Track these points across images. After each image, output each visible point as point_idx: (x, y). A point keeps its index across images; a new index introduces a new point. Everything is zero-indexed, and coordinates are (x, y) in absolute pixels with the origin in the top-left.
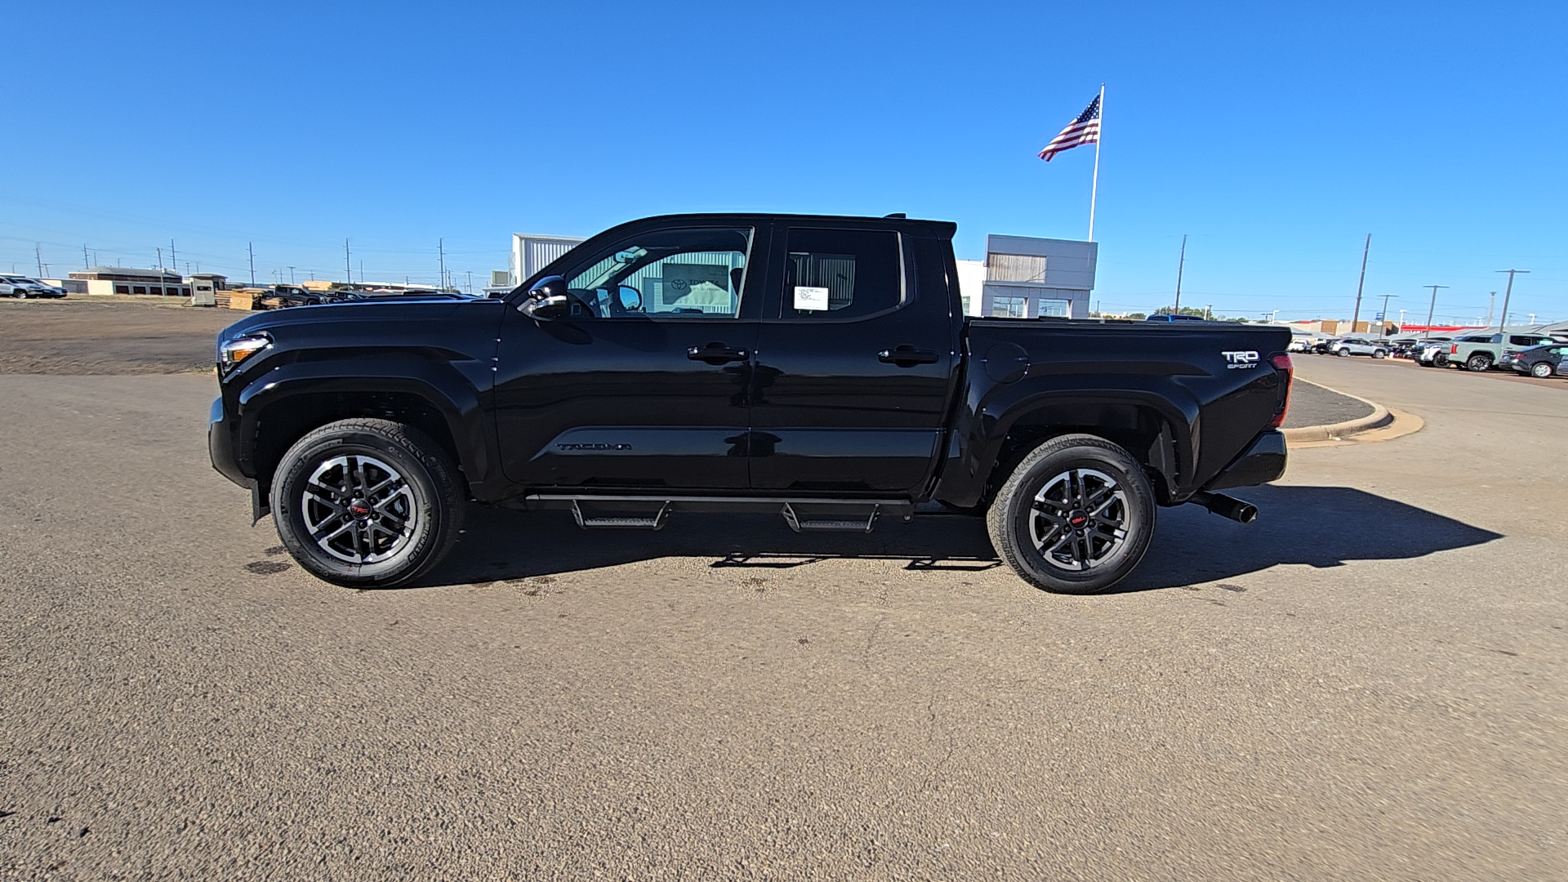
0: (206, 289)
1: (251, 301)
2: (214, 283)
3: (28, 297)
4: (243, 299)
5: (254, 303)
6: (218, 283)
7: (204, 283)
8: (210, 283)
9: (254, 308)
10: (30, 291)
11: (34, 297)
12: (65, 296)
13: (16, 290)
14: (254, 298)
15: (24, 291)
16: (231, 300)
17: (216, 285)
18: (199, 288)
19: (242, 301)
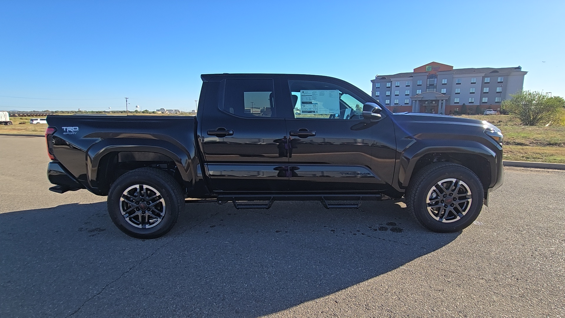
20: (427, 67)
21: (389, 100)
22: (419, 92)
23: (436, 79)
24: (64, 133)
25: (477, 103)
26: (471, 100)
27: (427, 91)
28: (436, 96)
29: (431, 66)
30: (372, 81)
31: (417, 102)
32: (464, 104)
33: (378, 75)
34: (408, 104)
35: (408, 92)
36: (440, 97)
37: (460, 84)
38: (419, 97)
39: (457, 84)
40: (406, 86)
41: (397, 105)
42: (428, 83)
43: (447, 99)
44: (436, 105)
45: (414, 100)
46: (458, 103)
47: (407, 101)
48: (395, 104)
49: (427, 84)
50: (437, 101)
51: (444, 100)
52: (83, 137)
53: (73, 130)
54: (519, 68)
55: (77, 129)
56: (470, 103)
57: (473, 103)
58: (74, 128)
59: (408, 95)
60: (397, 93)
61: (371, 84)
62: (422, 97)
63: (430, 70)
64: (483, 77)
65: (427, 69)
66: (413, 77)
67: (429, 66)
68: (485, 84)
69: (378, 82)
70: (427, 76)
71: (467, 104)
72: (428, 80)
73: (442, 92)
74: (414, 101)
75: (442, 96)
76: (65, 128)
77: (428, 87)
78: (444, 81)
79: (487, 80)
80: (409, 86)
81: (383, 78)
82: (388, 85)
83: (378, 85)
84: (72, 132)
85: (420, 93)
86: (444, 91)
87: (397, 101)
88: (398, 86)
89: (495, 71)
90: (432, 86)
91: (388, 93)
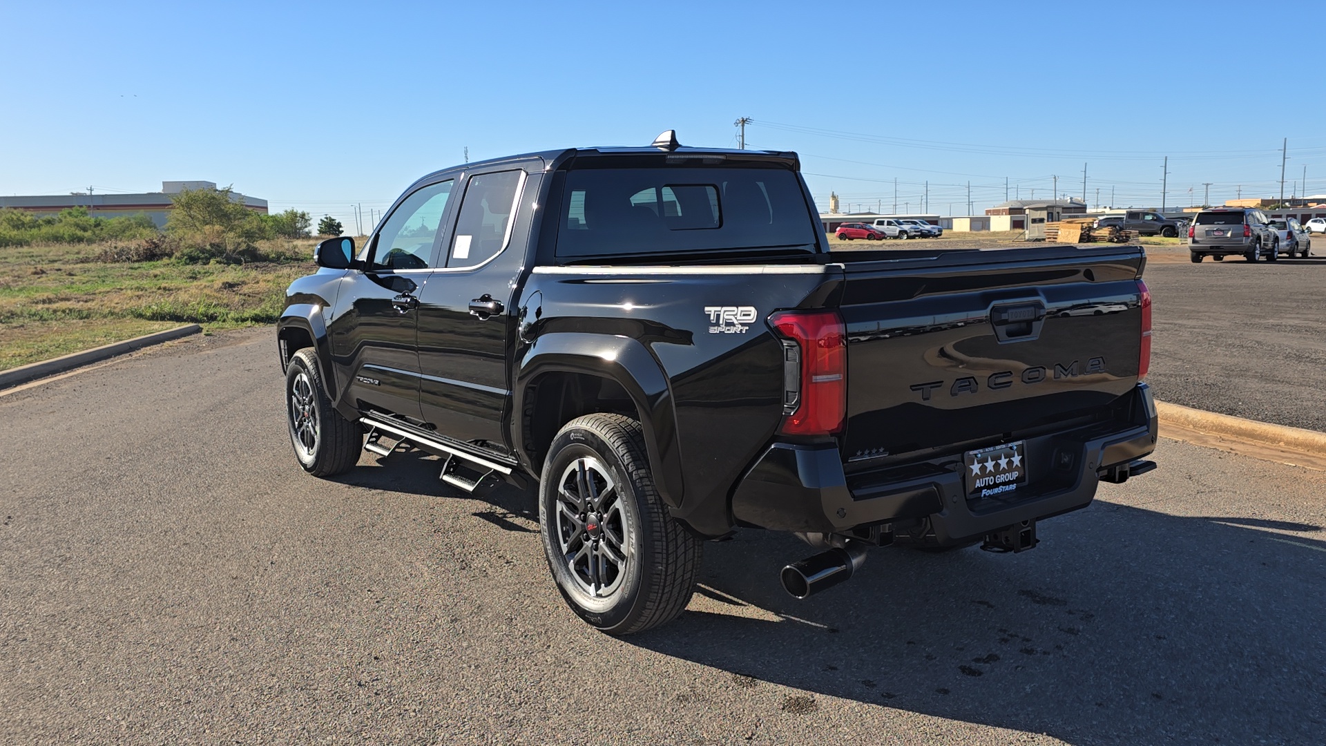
0: (1042, 220)
1: (1078, 232)
2: (1048, 214)
3: (909, 238)
4: (1072, 230)
5: (1082, 235)
6: (1052, 213)
7: (1038, 215)
8: (1044, 214)
9: (1081, 240)
10: (911, 232)
11: (913, 237)
12: (940, 235)
13: (900, 231)
14: (1082, 229)
15: (906, 232)
16: (1060, 233)
17: (1050, 215)
18: (1034, 221)
19: (1069, 233)
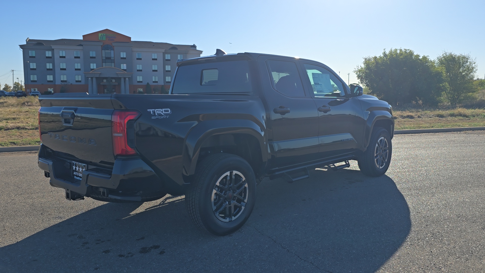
20: (100, 35)
21: (52, 76)
22: (93, 66)
23: (112, 52)
24: (153, 118)
25: (161, 83)
26: (155, 79)
27: (103, 66)
28: (117, 73)
29: (105, 34)
30: (21, 46)
31: (94, 80)
32: (148, 83)
33: (30, 38)
34: (80, 81)
35: (78, 66)
36: (122, 74)
37: (141, 59)
38: (95, 72)
39: (137, 59)
40: (75, 57)
41: (65, 83)
42: (104, 55)
43: (131, 77)
44: (117, 84)
45: (90, 77)
46: (141, 82)
47: (79, 78)
48: (62, 81)
49: (102, 57)
50: (118, 79)
51: (127, 78)
52: (178, 122)
53: (164, 112)
54: (194, 46)
55: (169, 111)
56: (154, 82)
57: (157, 82)
58: (164, 110)
59: (79, 70)
60: (63, 66)
61: (21, 51)
62: (100, 73)
63: (104, 38)
64: (163, 53)
65: (99, 38)
66: (82, 45)
67: (102, 34)
68: (166, 61)
69: (32, 49)
70: (101, 46)
71: (151, 83)
72: (103, 51)
73: (122, 69)
74: (90, 79)
75: (125, 73)
76: (151, 110)
77: (104, 61)
78: (123, 55)
79: (168, 57)
80: (79, 57)
81: (39, 43)
82: (49, 54)
83: (32, 53)
84: (162, 115)
85: (95, 67)
86: (124, 66)
87: (64, 78)
88: (64, 57)
89: (174, 48)
90: (108, 59)
91: (49, 66)
